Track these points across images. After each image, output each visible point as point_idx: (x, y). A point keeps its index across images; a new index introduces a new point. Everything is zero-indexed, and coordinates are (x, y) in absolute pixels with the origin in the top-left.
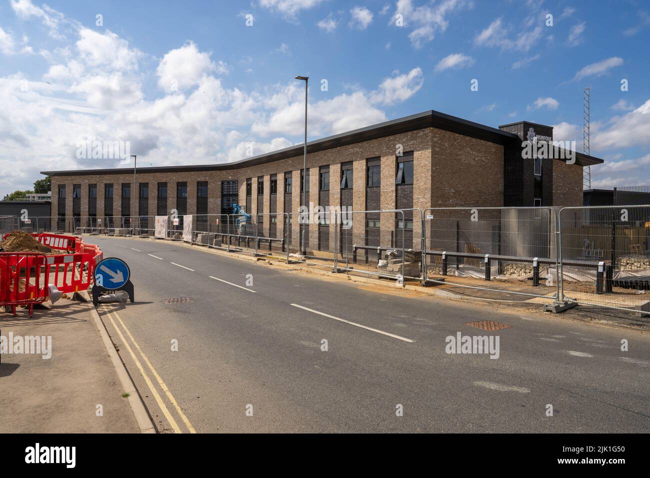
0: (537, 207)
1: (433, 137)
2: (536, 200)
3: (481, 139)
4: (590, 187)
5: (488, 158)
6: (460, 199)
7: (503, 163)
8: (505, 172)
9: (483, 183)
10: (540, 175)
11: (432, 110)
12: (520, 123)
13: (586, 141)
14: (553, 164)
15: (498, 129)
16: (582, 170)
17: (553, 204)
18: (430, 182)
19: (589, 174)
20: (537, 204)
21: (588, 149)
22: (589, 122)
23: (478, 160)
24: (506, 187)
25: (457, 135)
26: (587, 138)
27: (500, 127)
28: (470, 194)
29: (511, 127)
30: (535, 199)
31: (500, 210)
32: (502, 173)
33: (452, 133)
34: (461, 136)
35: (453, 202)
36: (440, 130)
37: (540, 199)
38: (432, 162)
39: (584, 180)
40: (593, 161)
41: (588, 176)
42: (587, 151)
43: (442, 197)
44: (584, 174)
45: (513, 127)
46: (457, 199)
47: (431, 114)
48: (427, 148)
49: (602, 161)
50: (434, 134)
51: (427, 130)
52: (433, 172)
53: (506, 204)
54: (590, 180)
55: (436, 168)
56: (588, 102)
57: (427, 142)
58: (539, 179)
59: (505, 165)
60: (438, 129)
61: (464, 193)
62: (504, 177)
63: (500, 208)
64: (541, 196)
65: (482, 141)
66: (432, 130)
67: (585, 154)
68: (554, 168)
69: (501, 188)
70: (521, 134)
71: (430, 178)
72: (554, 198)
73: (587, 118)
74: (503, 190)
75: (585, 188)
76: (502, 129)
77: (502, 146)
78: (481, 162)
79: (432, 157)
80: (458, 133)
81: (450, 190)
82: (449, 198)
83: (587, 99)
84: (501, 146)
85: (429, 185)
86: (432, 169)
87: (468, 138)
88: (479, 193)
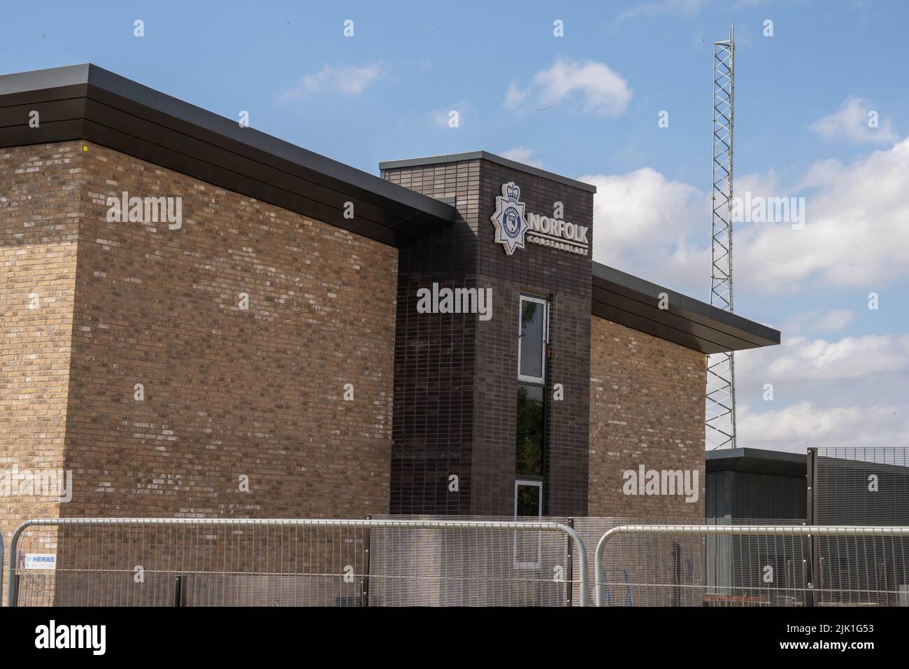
0: (528, 524)
1: (89, 186)
2: (522, 490)
3: (301, 211)
4: (733, 437)
5: (331, 295)
6: (201, 473)
7: (392, 323)
8: (398, 359)
9: (305, 404)
10: (541, 380)
11: (90, 64)
12: (467, 160)
13: (720, 252)
14: (593, 337)
15: (378, 174)
16: (703, 367)
17: (591, 507)
18: (61, 391)
19: (731, 385)
20: (528, 508)
21: (726, 285)
22: (730, 175)
23: (288, 304)
24: (404, 425)
25: (202, 188)
26: (724, 239)
27: (387, 169)
28: (246, 455)
29: (429, 173)
30: (518, 482)
31: (368, 530)
32: (389, 363)
33: (176, 175)
34: (219, 191)
35: (166, 487)
36: (126, 157)
37: (540, 484)
38: (77, 300)
39: (711, 409)
40: (743, 334)
41: (727, 391)
42: (725, 292)
43: (117, 463)
44: (712, 383)
45: (439, 171)
46: (189, 473)
47: (84, 79)
48: (59, 237)
49: (772, 337)
50: (96, 173)
51: (64, 154)
52: (79, 345)
53: (402, 503)
54: (732, 411)
55: (95, 331)
56: (731, 97)
57: (60, 208)
58: (537, 395)
59: (399, 332)
60: (113, 153)
61: (220, 448)
62: (397, 383)
63: (367, 522)
64: (542, 469)
65: (309, 222)
66: (86, 155)
67: (718, 304)
68: (594, 356)
69: (381, 429)
70: (469, 205)
71: (66, 373)
72: (593, 479)
73: (725, 162)
74: (390, 442)
75: (714, 442)
76: (394, 178)
77: (396, 251)
78: (298, 314)
79: (78, 277)
80: (205, 180)
81: (158, 431)
82: (150, 470)
83: (726, 85)
84: (388, 249)
85: (57, 406)
86: (76, 333)
87: (247, 205)
88: (286, 448)
